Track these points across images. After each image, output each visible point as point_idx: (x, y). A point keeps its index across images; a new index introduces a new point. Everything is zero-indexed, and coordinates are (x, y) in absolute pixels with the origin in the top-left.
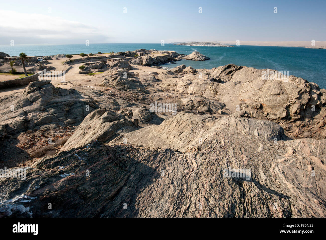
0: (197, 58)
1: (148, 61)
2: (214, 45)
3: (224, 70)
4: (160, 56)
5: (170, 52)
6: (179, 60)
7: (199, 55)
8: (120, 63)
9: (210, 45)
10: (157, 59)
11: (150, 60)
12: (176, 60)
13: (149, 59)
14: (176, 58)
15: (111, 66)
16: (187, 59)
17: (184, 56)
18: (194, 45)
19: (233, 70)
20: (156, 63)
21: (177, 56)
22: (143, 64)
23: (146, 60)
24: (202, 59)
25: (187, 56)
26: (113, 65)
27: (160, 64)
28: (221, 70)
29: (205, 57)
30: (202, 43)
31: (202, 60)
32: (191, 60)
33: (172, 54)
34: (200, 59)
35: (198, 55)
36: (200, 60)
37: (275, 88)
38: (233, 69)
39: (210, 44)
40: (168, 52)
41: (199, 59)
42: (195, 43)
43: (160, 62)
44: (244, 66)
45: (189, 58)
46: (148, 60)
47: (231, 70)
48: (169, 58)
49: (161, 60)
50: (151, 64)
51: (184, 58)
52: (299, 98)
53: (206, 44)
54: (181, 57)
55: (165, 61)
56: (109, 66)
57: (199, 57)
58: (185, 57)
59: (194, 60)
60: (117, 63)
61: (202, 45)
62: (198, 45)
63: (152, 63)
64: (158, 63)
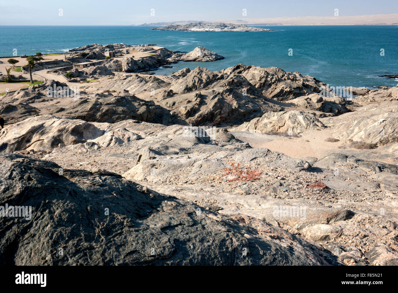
0: (203, 57)
1: (130, 65)
2: (234, 28)
3: (233, 71)
4: (145, 57)
5: (156, 48)
6: (175, 62)
7: (206, 52)
8: (99, 69)
9: (226, 29)
10: (142, 61)
11: (133, 63)
12: (170, 63)
13: (131, 61)
14: (170, 59)
15: (89, 73)
16: (187, 59)
17: (182, 55)
18: (194, 29)
19: (242, 71)
20: (142, 68)
21: (169, 56)
22: (123, 70)
23: (127, 63)
24: (211, 58)
25: (187, 55)
26: (91, 72)
27: (148, 69)
28: (230, 71)
29: (216, 55)
30: (210, 25)
31: (212, 61)
32: (195, 60)
33: (159, 52)
34: (208, 59)
35: (204, 52)
36: (208, 61)
37: (250, 77)
38: (242, 69)
39: (226, 26)
40: (153, 49)
41: (206, 59)
42: (195, 25)
43: (147, 66)
44: (252, 66)
45: (190, 58)
46: (129, 63)
47: (240, 71)
48: (158, 60)
49: (148, 63)
50: (135, 70)
51: (182, 58)
52: (260, 80)
53: (217, 27)
54: (177, 57)
55: (153, 64)
56: (87, 74)
57: (207, 56)
58: (184, 57)
59: (199, 61)
60: (95, 69)
61: (211, 30)
62: (202, 30)
63: (136, 67)
64: (145, 68)
